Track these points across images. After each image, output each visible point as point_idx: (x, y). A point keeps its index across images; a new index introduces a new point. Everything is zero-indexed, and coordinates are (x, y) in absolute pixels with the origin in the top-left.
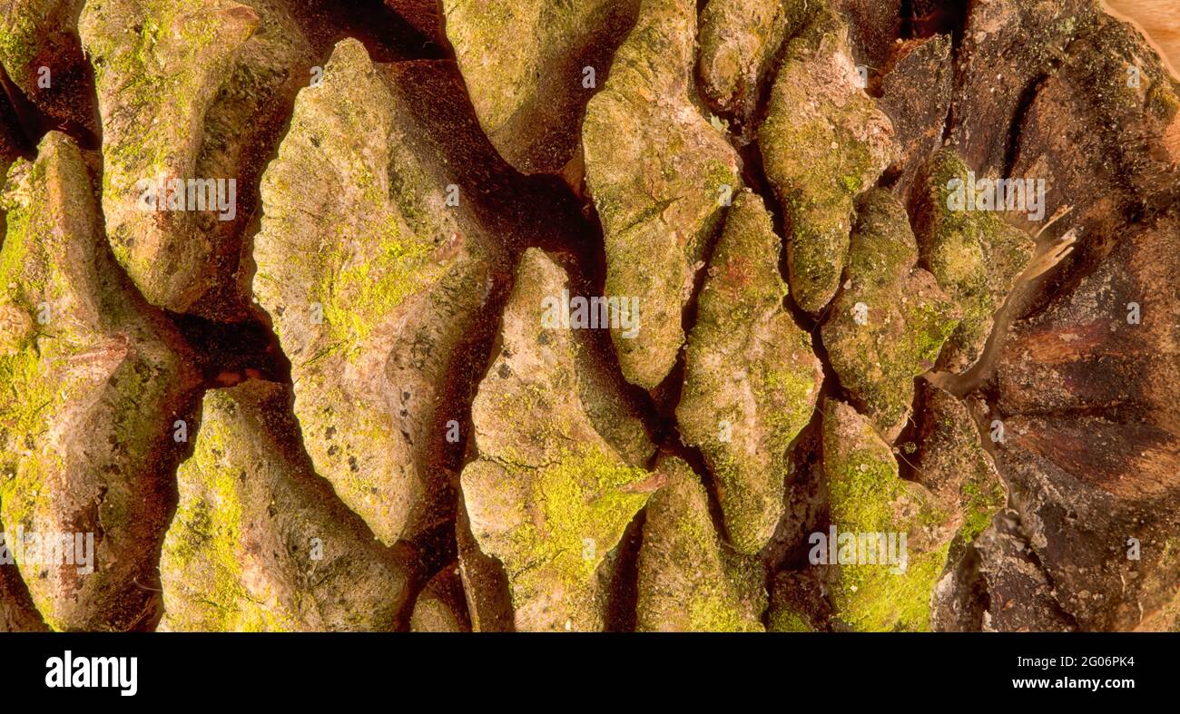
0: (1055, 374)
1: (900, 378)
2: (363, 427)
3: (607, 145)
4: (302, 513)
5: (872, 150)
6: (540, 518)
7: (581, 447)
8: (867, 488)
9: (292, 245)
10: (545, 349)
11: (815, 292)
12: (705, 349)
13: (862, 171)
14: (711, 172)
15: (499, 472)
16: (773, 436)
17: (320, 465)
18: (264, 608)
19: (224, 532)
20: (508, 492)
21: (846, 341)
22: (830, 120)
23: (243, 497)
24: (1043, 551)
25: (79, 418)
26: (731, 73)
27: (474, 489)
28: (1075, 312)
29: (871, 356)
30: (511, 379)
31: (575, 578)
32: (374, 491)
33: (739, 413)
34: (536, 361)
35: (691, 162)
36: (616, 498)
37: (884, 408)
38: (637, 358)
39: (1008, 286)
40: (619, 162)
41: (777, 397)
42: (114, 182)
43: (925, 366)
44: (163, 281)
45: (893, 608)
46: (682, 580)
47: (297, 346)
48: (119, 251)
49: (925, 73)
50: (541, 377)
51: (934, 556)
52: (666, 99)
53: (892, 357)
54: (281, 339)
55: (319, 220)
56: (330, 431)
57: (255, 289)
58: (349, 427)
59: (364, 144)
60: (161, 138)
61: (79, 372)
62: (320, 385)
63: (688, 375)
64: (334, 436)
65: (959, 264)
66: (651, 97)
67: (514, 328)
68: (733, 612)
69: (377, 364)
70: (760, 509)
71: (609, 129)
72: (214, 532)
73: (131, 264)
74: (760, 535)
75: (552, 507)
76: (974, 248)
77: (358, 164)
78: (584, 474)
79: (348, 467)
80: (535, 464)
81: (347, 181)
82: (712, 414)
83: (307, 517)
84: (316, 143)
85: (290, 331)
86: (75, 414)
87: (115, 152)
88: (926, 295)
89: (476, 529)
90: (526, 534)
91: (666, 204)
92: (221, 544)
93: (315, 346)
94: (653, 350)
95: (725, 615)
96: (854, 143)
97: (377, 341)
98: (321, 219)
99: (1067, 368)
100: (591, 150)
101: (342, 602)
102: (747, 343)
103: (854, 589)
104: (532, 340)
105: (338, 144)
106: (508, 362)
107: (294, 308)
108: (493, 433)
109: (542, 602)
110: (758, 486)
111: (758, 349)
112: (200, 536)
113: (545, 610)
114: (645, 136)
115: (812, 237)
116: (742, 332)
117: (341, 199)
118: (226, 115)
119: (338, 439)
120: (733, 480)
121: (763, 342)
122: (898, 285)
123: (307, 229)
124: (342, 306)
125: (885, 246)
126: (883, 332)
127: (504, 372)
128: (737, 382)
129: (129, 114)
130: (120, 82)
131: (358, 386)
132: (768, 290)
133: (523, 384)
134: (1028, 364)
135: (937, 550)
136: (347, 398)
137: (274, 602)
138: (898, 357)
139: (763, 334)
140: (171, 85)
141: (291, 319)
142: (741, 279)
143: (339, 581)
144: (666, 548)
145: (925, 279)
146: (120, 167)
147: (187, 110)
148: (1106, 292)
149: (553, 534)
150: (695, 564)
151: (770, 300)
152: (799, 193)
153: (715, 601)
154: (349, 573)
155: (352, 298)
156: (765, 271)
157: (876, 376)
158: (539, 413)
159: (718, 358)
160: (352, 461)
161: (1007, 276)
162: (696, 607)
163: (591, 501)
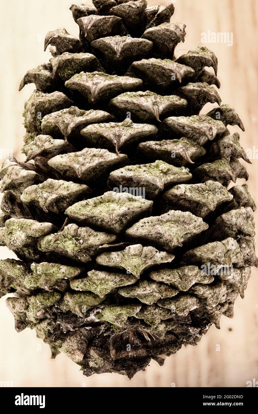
0: (128, 337)
1: (144, 317)
2: (149, 228)
3: (191, 270)
4: (131, 216)
5: (183, 313)
6: (132, 257)
7: (144, 265)
8: (128, 312)
9: (180, 217)
10: (160, 259)
11: (161, 303)
12: (156, 285)
13: (180, 311)
14: (186, 287)
15: (141, 251)
16: (140, 296)
17: (142, 221)
18: (118, 210)
19: (131, 204)
20: (137, 252)
21: (152, 308)
22: (188, 306)
23: (137, 207)
24: (103, 335)
25: (149, 180)
26: (197, 289)
27: (138, 246)
28: (136, 340)
29: (149, 312)
30: (155, 253)
31: (121, 263)
32: (138, 230)
33: (145, 291)
34: (158, 257)
35: (188, 284)
36: (136, 270)
37: (140, 314)
38: (156, 274)
39: (155, 334)
40: (188, 271)
41: (147, 297)
42: (187, 186)
43: (146, 321)
44: (170, 194)
45: (107, 315)
46: (117, 281)
47: (163, 217)
48: (176, 187)
49: (185, 319)
50: (156, 258)
51: (114, 322)
52: (196, 279)
53: (148, 316)
54: (164, 215)
55: (183, 221)
56: (148, 223)
57: (172, 210)
58: (149, 226)
59: (195, 229)
60: (194, 194)
61: (158, 180)
62: (156, 221)
63: (152, 282)
64: (147, 223)
65: (161, 327)
66: (197, 277)
67: (163, 254)
68: (111, 289)
69: (160, 231)
70: (128, 294)
71: (194, 270)
72: (131, 202)
73: (173, 189)
74: (123, 293)
75: (134, 259)
76: (163, 329)
77: (192, 228)
78: (140, 265)
79: (142, 225)
80: (141, 257)
81: (189, 226)
82: (145, 286)
83: (131, 217)
84: (195, 221)
85: (165, 216)
86: (150, 179)
87: (192, 187)
88: (157, 322)
89: (131, 246)
90: (129, 255)
91: (181, 279)
92: (129, 203)
93: (162, 220)
94: (157, 277)
95: (111, 287)
96: (184, 310)
97: (164, 231)
98: (183, 222)
99: (128, 338)
100: (190, 267)
101: (116, 223)
102: (156, 292)
103: (112, 309)
104: (162, 256)
105: (195, 225)
106: (158, 252)
107: (169, 217)
108: (147, 250)
109: (117, 257)
110: (131, 293)
111: (155, 294)
112: (130, 200)
113: (115, 257)
114: (192, 276)
115: (170, 303)
116: (158, 291)
117: (186, 225)
118: (195, 205)
119: (147, 224)
120: (133, 289)
121: (156, 295)
122: (159, 317)
123: (182, 220)
124: (170, 225)
125: (166, 315)
126: (153, 314)
127: (156, 252)
128: (150, 290)
129: (198, 189)
130: (203, 187)
131: (156, 227)
132: (164, 295)
133: (155, 255)
134: (129, 332)
135: (116, 323)
136: (154, 226)
137: (119, 212)
138: (148, 317)
139: (157, 295)
140: (202, 196)
141: (167, 216)
142: (166, 291)
143: (120, 222)
144: (123, 278)
145: (159, 321)
146: (190, 187)
147: (199, 199)
148: (138, 344)
149: (129, 259)
150: (120, 283)
151: (162, 296)
152: (178, 301)
153: (113, 286)
154: (121, 224)
155: (171, 227)
156: (167, 295)
157: (146, 313)
158: (150, 257)
159: (154, 287)
160: (143, 226)
161: (157, 334)
162: (112, 283)
163: (135, 266)
